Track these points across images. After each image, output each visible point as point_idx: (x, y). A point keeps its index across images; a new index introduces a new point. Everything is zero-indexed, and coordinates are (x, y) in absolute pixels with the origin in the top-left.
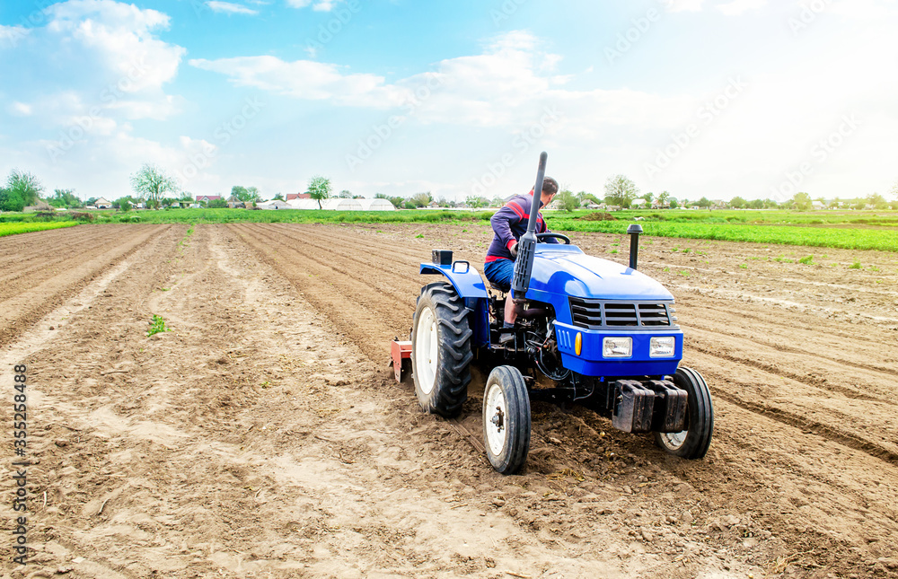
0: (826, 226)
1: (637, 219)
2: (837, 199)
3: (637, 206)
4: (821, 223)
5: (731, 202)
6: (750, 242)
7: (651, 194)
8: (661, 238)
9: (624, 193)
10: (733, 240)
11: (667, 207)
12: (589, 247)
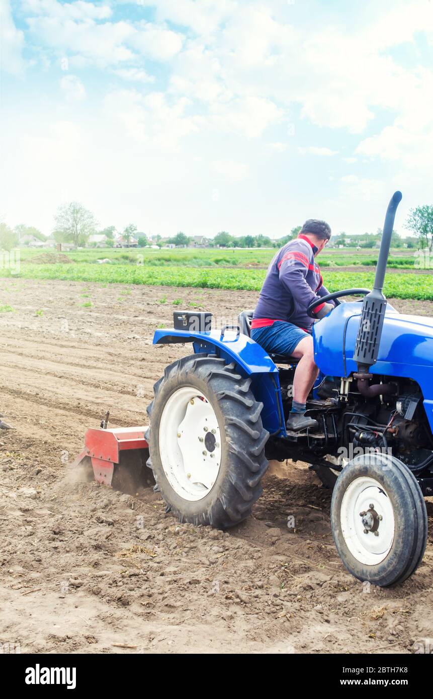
0: (334, 270)
1: (101, 261)
2: (343, 235)
3: (95, 244)
4: (328, 265)
5: (216, 239)
6: (250, 290)
7: (113, 228)
8: (140, 286)
9: (79, 227)
10: (228, 288)
11: (134, 246)
12: (51, 299)
